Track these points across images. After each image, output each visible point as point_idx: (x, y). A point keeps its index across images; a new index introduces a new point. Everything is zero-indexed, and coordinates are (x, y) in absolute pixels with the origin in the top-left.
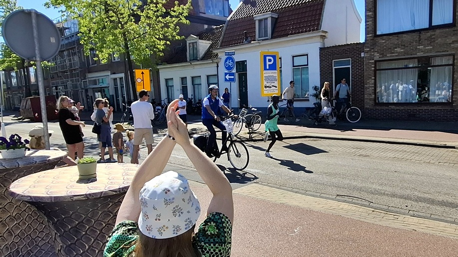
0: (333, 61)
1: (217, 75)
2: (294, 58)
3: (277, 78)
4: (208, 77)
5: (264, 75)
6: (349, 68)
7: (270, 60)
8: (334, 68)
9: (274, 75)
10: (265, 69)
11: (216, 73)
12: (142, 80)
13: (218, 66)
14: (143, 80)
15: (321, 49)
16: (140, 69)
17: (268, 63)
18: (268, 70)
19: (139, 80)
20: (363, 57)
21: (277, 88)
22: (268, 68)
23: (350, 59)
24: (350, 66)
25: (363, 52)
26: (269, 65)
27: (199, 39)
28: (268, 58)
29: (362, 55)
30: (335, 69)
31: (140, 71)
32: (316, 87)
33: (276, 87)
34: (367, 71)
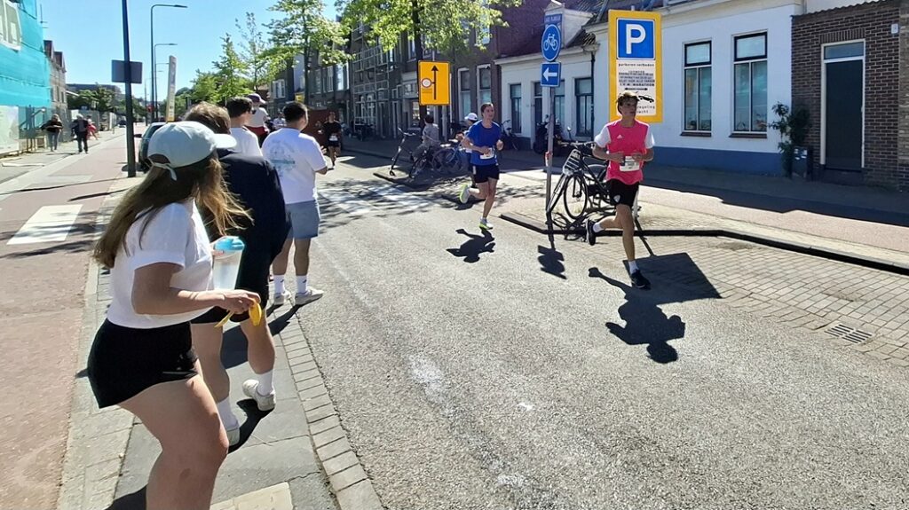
0: (823, 45)
1: (591, 78)
2: (739, 41)
3: (654, 78)
4: (577, 81)
5: (619, 70)
6: (861, 61)
7: (635, 34)
8: (824, 62)
9: (648, 70)
10: (622, 53)
11: (589, 74)
12: (431, 83)
13: (593, 61)
14: (435, 83)
15: (795, 19)
16: (431, 60)
17: (630, 40)
18: (629, 56)
19: (426, 83)
20: (897, 35)
21: (653, 104)
22: (629, 51)
23: (864, 40)
24: (863, 58)
25: (896, 22)
26: (632, 44)
27: (566, 8)
28: (629, 28)
29: (894, 29)
30: (827, 64)
31: (431, 65)
32: (780, 106)
33: (651, 100)
34: (905, 68)
